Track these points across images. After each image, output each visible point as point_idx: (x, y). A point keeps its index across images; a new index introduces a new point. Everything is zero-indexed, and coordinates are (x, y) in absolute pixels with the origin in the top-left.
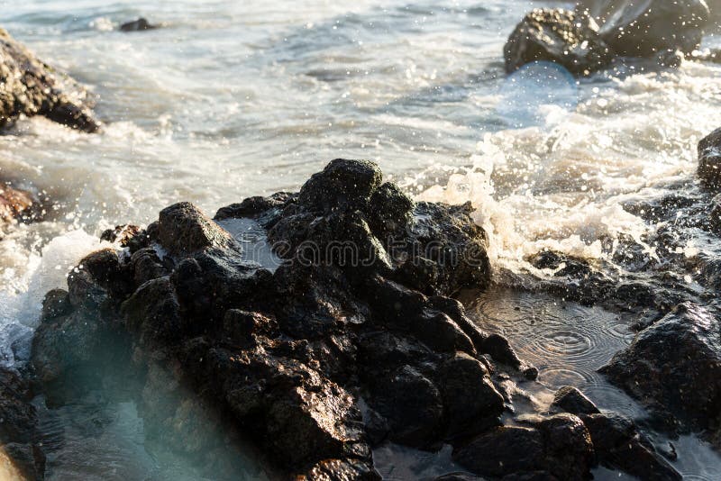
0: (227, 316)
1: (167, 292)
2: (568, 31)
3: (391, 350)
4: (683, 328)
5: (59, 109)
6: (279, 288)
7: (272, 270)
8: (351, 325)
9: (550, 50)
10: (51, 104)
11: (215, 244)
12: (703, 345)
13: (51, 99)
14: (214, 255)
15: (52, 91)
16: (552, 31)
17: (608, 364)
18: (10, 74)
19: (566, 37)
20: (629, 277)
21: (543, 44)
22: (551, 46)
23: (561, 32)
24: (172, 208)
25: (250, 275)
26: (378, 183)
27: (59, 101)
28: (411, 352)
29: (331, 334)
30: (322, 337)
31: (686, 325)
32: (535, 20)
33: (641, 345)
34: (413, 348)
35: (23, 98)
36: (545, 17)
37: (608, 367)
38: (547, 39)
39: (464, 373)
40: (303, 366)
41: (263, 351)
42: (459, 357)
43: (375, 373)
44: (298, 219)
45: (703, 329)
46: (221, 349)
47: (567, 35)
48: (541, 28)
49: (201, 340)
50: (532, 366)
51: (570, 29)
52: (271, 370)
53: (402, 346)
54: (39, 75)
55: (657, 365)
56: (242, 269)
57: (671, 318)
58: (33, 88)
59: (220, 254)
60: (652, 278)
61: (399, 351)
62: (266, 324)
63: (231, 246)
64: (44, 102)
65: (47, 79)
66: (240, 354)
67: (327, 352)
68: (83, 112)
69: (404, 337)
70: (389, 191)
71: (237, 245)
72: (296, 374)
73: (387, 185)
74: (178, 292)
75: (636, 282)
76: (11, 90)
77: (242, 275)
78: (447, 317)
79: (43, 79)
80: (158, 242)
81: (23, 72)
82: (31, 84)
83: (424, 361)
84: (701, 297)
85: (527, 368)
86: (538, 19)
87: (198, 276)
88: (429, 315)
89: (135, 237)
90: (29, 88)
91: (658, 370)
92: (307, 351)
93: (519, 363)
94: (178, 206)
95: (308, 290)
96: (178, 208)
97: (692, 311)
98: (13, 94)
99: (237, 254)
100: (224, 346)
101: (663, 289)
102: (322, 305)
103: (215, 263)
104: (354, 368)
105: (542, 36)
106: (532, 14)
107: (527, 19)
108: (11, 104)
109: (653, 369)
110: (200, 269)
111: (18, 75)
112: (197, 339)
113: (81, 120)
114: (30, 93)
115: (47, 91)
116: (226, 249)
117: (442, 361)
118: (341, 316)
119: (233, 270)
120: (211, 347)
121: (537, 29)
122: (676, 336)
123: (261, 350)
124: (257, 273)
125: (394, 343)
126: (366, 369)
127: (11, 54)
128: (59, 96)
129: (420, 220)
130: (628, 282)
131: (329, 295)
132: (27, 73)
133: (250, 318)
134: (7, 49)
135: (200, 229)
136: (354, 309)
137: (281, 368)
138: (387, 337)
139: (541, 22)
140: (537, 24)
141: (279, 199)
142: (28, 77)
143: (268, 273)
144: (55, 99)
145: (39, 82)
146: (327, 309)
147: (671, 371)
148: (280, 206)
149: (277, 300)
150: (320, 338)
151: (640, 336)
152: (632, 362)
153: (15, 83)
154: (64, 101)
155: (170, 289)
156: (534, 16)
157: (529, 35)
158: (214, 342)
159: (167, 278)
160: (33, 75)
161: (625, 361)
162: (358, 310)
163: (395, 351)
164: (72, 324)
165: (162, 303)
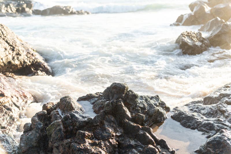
0: (78, 133)
1: (60, 125)
2: (195, 38)
3: (129, 144)
4: (222, 138)
5: (37, 63)
6: (94, 124)
7: (93, 118)
8: (116, 136)
9: (189, 44)
10: (35, 62)
11: (76, 109)
12: (228, 144)
13: (34, 60)
14: (75, 113)
15: (35, 58)
16: (190, 38)
17: (198, 149)
18: (23, 53)
19: (194, 40)
20: (207, 120)
21: (187, 42)
22: (190, 43)
23: (192, 38)
24: (64, 98)
25: (86, 119)
26: (127, 90)
27: (37, 61)
28: (135, 144)
29: (110, 138)
30: (107, 140)
31: (223, 137)
32: (184, 35)
33: (208, 143)
34: (136, 143)
35: (26, 61)
36: (188, 34)
37: (198, 150)
38: (188, 40)
39: (151, 152)
40: (100, 149)
41: (88, 144)
42: (149, 147)
43: (123, 151)
44: (102, 101)
45: (229, 138)
46: (75, 143)
47: (194, 39)
48: (186, 37)
49: (69, 140)
50: (174, 149)
51: (196, 37)
52: (90, 151)
53: (133, 143)
54: (31, 53)
55: (213, 150)
56: (83, 117)
57: (219, 134)
58: (29, 57)
59: (77, 113)
60: (214, 120)
61: (131, 144)
62: (89, 136)
63: (81, 110)
64: (32, 61)
65: (34, 54)
66: (80, 145)
67: (108, 144)
68: (44, 64)
69: (133, 140)
70: (130, 93)
71: (83, 109)
72: (97, 152)
73: (130, 91)
74: (63, 125)
75: (209, 122)
76: (22, 58)
77: (83, 119)
78: (147, 133)
79: (32, 55)
80: (59, 108)
81: (27, 53)
82: (29, 56)
83: (139, 148)
84: (229, 127)
85: (172, 150)
86: (185, 34)
87: (70, 120)
88: (141, 132)
89: (53, 107)
90: (28, 57)
91: (214, 152)
92: (102, 144)
93: (169, 149)
94: (66, 97)
95: (103, 124)
96: (65, 98)
97: (225, 132)
98: (23, 59)
99: (83, 112)
100: (76, 142)
101: (217, 124)
102: (108, 129)
103: (75, 116)
104: (117, 149)
105: (187, 39)
106: (183, 33)
107: (182, 34)
108: (22, 62)
109: (212, 151)
110: (70, 117)
111: (25, 53)
112: (68, 140)
113: (43, 67)
114: (28, 59)
115: (33, 58)
116: (79, 111)
117: (144, 148)
118: (113, 133)
119: (81, 118)
120: (72, 142)
121: (185, 37)
122: (220, 140)
123: (87, 144)
124: (88, 119)
125: (130, 142)
126: (121, 150)
127: (23, 47)
128: (37, 60)
129: (141, 102)
130: (207, 122)
131: (110, 126)
132: (28, 53)
133: (84, 134)
134: (22, 46)
135: (71, 105)
136: (118, 130)
137: (93, 150)
138: (128, 140)
139: (186, 35)
140: (185, 36)
141: (97, 95)
142: (28, 54)
143: (91, 119)
144: (36, 61)
145: (31, 55)
146: (109, 131)
147: (218, 152)
148: (97, 97)
149: (94, 127)
150: (106, 140)
151: (209, 140)
152: (205, 149)
153: (24, 56)
154: (38, 61)
155: (61, 124)
156: (184, 33)
157: (182, 39)
158: (73, 141)
159: (60, 120)
160: (29, 53)
161: (203, 148)
162: (119, 131)
163: (130, 144)
164: (32, 134)
165: (58, 128)
